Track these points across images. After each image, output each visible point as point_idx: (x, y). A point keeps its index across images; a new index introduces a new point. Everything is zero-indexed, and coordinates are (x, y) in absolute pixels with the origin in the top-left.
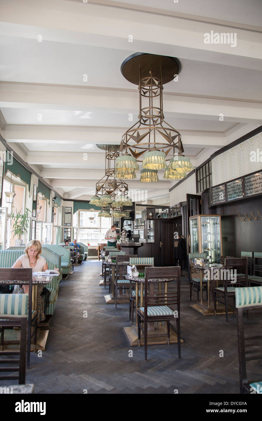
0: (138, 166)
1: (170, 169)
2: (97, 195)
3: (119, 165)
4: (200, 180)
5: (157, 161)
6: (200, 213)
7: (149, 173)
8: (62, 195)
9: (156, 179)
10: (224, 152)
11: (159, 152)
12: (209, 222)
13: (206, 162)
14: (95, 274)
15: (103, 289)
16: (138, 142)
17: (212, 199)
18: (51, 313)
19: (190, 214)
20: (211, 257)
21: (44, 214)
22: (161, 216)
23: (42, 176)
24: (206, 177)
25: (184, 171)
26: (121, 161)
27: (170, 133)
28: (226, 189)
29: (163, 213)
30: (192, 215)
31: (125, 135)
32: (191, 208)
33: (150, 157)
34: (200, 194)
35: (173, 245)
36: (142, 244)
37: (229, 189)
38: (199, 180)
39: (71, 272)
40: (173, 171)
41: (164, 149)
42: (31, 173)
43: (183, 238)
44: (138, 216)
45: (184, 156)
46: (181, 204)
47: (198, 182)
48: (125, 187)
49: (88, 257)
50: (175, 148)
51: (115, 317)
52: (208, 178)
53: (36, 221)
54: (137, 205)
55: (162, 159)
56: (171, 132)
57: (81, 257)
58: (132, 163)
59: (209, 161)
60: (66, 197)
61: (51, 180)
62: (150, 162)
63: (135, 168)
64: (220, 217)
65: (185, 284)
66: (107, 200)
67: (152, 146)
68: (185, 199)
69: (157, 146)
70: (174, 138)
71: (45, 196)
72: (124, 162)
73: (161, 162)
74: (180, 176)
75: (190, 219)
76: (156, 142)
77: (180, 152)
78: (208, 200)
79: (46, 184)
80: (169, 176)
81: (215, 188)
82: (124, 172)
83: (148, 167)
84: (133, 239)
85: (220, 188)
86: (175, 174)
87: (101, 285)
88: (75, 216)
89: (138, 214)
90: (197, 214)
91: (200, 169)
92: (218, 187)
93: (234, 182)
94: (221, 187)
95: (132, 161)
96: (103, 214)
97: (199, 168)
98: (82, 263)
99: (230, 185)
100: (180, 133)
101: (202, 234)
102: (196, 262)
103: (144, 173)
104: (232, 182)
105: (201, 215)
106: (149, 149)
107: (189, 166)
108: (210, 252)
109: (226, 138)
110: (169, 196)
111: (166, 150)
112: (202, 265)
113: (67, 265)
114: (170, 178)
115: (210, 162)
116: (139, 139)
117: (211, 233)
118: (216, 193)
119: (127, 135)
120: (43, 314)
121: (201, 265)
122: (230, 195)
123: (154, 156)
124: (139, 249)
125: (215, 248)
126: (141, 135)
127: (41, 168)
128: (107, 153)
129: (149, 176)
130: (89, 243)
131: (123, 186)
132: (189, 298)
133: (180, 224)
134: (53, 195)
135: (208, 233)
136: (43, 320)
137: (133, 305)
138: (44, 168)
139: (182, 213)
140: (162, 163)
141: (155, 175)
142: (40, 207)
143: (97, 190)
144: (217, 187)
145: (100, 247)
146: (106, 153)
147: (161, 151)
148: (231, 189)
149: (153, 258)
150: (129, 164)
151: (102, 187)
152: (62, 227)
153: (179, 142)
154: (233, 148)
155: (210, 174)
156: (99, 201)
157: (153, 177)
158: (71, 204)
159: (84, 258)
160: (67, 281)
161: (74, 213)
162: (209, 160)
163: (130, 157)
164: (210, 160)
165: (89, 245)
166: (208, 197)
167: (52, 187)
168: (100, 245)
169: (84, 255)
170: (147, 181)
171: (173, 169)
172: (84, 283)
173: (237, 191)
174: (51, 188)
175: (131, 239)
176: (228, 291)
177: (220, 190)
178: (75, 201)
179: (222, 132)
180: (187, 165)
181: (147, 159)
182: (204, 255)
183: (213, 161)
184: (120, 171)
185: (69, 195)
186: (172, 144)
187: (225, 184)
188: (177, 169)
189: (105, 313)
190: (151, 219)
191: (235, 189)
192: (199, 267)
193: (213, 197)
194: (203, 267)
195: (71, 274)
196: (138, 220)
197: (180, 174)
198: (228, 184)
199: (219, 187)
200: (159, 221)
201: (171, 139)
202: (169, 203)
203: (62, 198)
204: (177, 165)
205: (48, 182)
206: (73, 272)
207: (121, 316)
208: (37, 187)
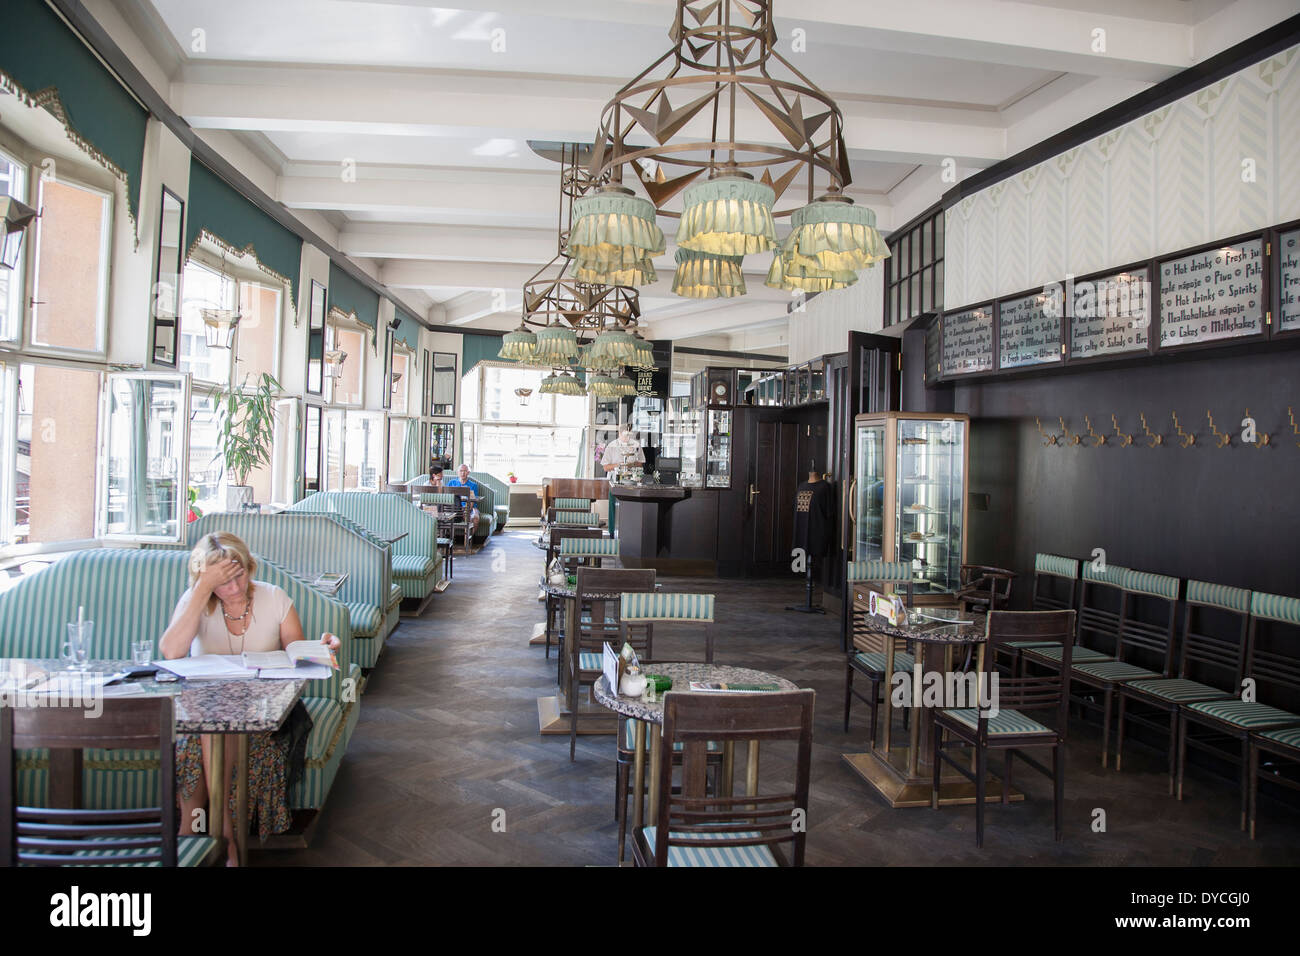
0: (663, 237)
1: (790, 253)
2: (528, 326)
3: (579, 234)
4: (901, 281)
5: (738, 220)
6: (895, 407)
7: (707, 263)
8: (422, 313)
9: (735, 289)
10: (996, 182)
11: (747, 181)
12: (924, 437)
13: (924, 218)
14: (521, 594)
15: (538, 662)
16: (663, 137)
17: (941, 357)
18: (312, 803)
19: (859, 404)
20: (924, 562)
21: (357, 379)
22: (755, 393)
23: (344, 251)
24: (923, 270)
25: (847, 264)
26: (592, 217)
27: (797, 104)
28: (997, 323)
29: (763, 384)
30: (866, 410)
31: (613, 108)
32: (864, 380)
33: (710, 205)
34: (896, 331)
35: (794, 503)
36: (688, 492)
37: (1010, 323)
38: (895, 278)
39: (442, 583)
40: (806, 262)
41: (770, 167)
42: (300, 241)
43: (829, 480)
44: (680, 388)
45: (851, 201)
46: (827, 359)
47: (891, 288)
48: (627, 299)
49: (510, 521)
50: (815, 167)
51: (563, 805)
52: (928, 274)
53: (320, 409)
54: (679, 350)
55: (757, 212)
56: (805, 99)
57: (483, 525)
58: (637, 228)
59: (935, 213)
60: (439, 319)
61: (381, 264)
62: (709, 225)
63: (649, 246)
64: (968, 422)
65: (826, 650)
66: (559, 347)
67: (722, 156)
68: (842, 346)
69: (740, 156)
70: (814, 123)
71: (357, 317)
72: (602, 222)
73: (754, 224)
74: (830, 281)
75: (857, 424)
76: (738, 138)
77: (837, 186)
78: (927, 356)
79: (359, 277)
80: (790, 279)
81: (955, 317)
82: (604, 258)
83: (700, 243)
84: (657, 474)
85: (974, 319)
86: (813, 272)
87: (534, 644)
88: (469, 382)
89: (681, 379)
90: (881, 410)
91: (900, 239)
92: (966, 313)
93: (1031, 301)
94: (976, 313)
95: (635, 219)
96: (555, 384)
97: (899, 235)
98: (485, 544)
99: (1012, 311)
100: (840, 105)
101: (899, 480)
102: (874, 606)
103: (690, 263)
104: (1021, 301)
105: (897, 413)
106: (712, 165)
107: (870, 245)
108: (921, 547)
109: (1006, 130)
110: (788, 325)
111: (778, 172)
112: (898, 619)
113: (422, 568)
114: (789, 284)
115: (939, 219)
116: (668, 124)
117: (931, 477)
118: (959, 337)
119: (618, 105)
120: (281, 809)
121: (893, 622)
122: (1010, 347)
123: (727, 201)
124: (676, 507)
125: (943, 529)
126: (674, 107)
127: (339, 222)
128: (568, 174)
129: (707, 277)
130: (516, 476)
131: (621, 297)
132: (840, 718)
133: (819, 428)
134: (388, 312)
135: (920, 478)
136: (281, 830)
137: (627, 784)
138: (350, 222)
139: (830, 395)
140: (759, 229)
141: (731, 272)
142: (339, 357)
143: (528, 311)
144: (962, 315)
145: (551, 490)
146: (563, 173)
147: (758, 177)
148: (1019, 327)
149: (712, 597)
150: (621, 228)
151: (546, 296)
152: (424, 419)
153: (831, 142)
154: (1032, 169)
155: (937, 262)
156: (533, 347)
157: (725, 280)
158: (455, 343)
159: (493, 528)
160: (421, 622)
161: (464, 373)
162: (938, 209)
163: (628, 200)
164: (942, 211)
165: (514, 480)
166: (927, 347)
167: (383, 286)
168: (550, 484)
169: (492, 519)
170: (701, 292)
171: (801, 255)
172: (478, 635)
173: (1038, 336)
174: (380, 289)
175: (651, 473)
176: (989, 734)
177: (974, 325)
178: (468, 333)
179: (993, 109)
180: (861, 241)
181: (695, 211)
182: (903, 569)
183: (952, 215)
184: (587, 256)
185: (447, 312)
186: (805, 148)
187: (995, 305)
188: (820, 255)
189: (529, 783)
190: (723, 408)
191: (1032, 325)
192: (884, 629)
193: (946, 350)
194: (899, 626)
195: (440, 592)
196: (679, 400)
197: (833, 273)
198: (1005, 306)
199: (970, 313)
200: (747, 414)
201: (798, 128)
202: (788, 346)
203: (420, 322)
204: (821, 238)
205: (370, 271)
206: (447, 583)
207: (585, 803)
208: (325, 290)
